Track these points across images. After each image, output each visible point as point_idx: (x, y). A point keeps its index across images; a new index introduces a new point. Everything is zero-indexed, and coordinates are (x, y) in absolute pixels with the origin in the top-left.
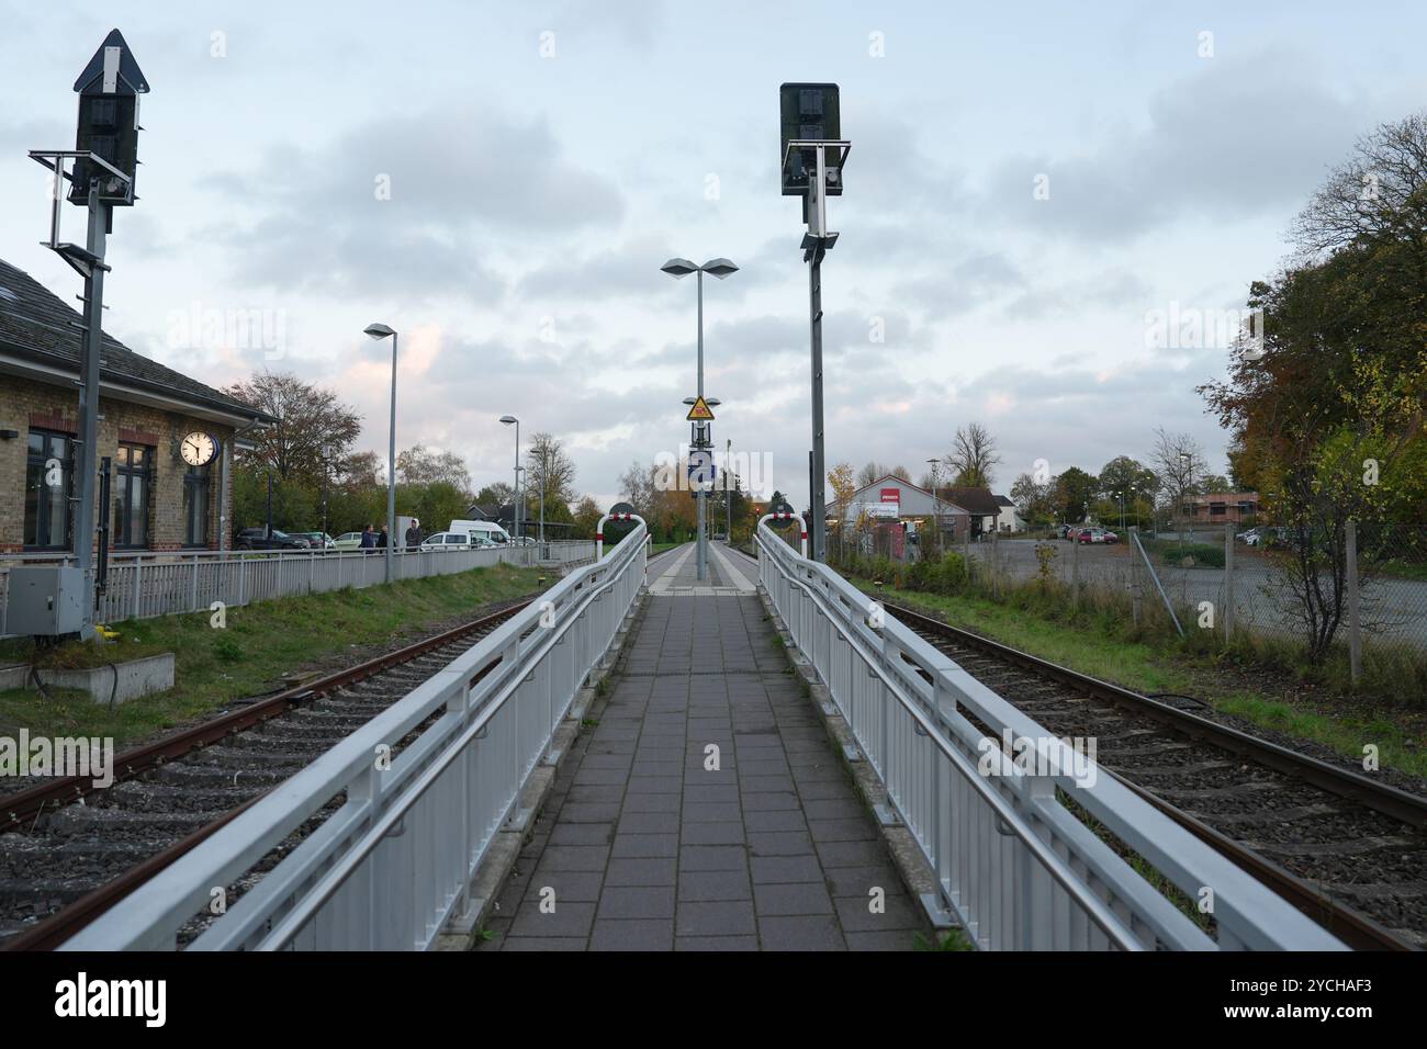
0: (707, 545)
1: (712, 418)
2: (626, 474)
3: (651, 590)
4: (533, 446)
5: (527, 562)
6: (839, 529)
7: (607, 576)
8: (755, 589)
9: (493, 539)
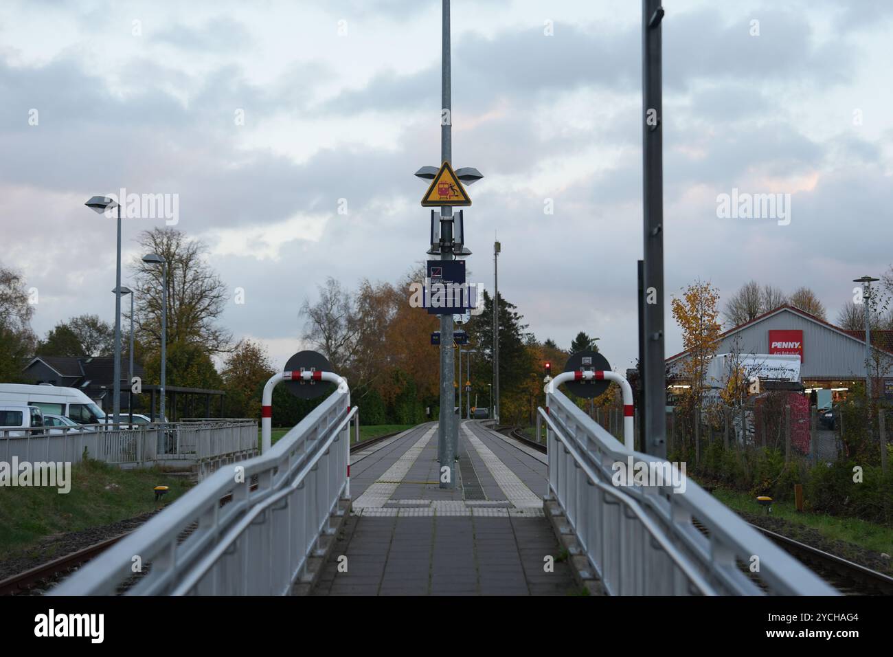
0: (456, 429)
1: (467, 202)
2: (315, 301)
3: (357, 505)
4: (148, 251)
5: (134, 459)
6: (692, 399)
7: (279, 479)
8: (540, 504)
9: (72, 418)
